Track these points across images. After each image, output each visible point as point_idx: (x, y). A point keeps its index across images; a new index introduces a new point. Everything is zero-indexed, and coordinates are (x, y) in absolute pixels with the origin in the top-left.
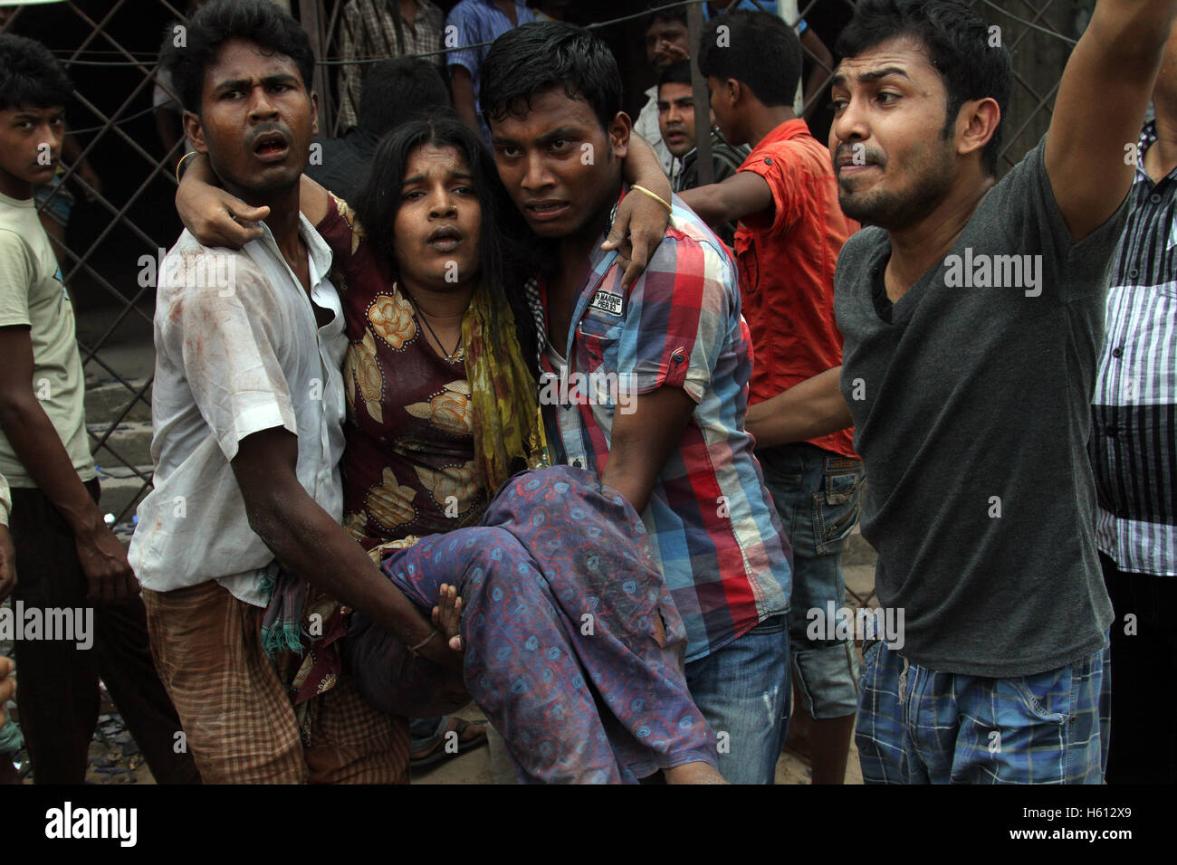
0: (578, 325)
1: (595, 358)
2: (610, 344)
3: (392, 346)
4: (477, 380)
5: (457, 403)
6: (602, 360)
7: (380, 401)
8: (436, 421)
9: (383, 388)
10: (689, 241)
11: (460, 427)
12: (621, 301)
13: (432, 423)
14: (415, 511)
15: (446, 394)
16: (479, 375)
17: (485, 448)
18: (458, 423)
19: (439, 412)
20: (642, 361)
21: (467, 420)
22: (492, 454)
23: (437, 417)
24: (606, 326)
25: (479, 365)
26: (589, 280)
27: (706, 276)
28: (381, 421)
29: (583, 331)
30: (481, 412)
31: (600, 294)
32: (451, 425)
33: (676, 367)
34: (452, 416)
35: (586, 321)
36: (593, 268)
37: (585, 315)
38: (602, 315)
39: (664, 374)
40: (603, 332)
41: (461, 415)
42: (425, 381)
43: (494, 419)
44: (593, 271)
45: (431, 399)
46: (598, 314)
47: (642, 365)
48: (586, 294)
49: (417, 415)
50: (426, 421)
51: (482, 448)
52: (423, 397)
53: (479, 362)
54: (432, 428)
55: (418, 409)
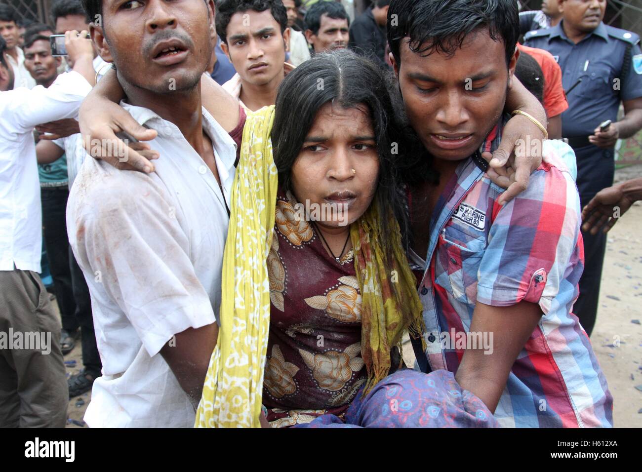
0: (442, 232)
1: (456, 264)
2: (471, 255)
3: (293, 245)
4: (367, 284)
5: (349, 297)
6: (462, 267)
7: (282, 293)
8: (330, 312)
9: (285, 281)
10: (555, 171)
11: (350, 316)
12: (484, 218)
13: (327, 313)
14: (297, 385)
15: (340, 288)
16: (369, 278)
17: (371, 341)
18: (349, 313)
19: (333, 305)
20: (503, 277)
21: (356, 311)
22: (377, 346)
23: (331, 308)
24: (468, 237)
25: (369, 270)
26: (454, 193)
27: (567, 206)
28: (283, 311)
29: (446, 238)
30: (370, 311)
31: (465, 208)
32: (342, 314)
33: (536, 286)
34: (344, 308)
35: (449, 228)
36: (458, 182)
37: (448, 224)
38: (466, 227)
39: (523, 291)
40: (464, 242)
41: (351, 306)
42: (322, 276)
43: (382, 317)
44: (459, 185)
45: (327, 293)
46: (461, 225)
47: (504, 281)
48: (450, 205)
49: (314, 306)
50: (321, 311)
51: (369, 341)
52: (320, 290)
53: (369, 267)
54: (326, 317)
55: (315, 302)
